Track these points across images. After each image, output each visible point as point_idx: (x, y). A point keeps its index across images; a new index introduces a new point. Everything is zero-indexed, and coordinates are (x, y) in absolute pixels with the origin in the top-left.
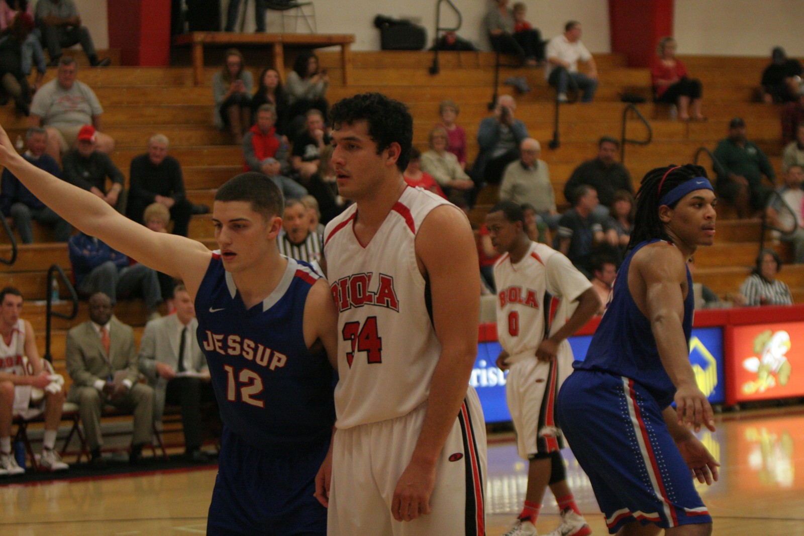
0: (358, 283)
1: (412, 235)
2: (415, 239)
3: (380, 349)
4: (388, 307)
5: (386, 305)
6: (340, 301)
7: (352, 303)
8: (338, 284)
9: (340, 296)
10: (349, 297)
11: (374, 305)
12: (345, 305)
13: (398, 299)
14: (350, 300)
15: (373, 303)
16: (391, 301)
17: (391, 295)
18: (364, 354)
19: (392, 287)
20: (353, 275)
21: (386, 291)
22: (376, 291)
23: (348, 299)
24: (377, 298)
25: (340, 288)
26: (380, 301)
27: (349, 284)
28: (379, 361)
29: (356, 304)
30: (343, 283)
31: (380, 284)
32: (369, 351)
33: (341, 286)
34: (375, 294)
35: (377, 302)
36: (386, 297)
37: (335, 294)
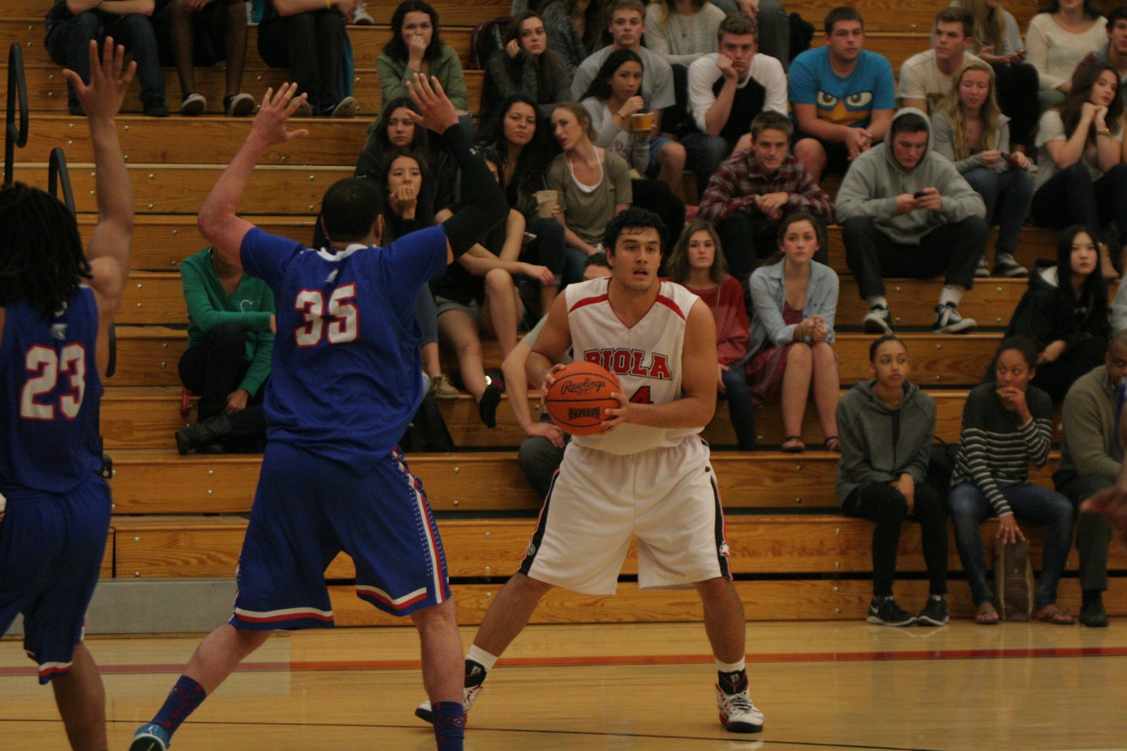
37: (594, 358)
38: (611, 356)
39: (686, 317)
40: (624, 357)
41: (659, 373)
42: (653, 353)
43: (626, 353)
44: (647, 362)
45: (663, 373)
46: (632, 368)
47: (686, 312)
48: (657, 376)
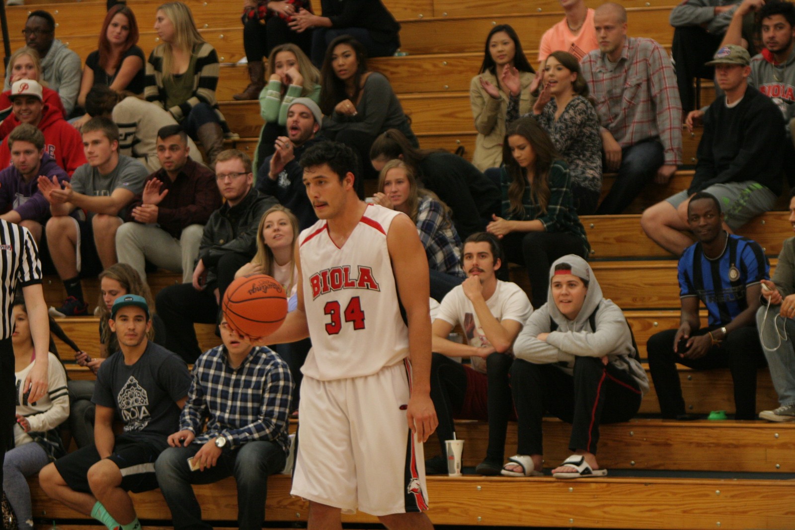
0: (336, 274)
1: (384, 236)
2: (387, 238)
3: (363, 319)
4: (368, 288)
5: (366, 287)
6: (322, 286)
7: (332, 288)
8: (320, 275)
9: (321, 283)
10: (329, 284)
11: (357, 288)
12: (326, 289)
13: (377, 282)
14: (330, 286)
15: (356, 287)
16: (370, 285)
17: (370, 280)
18: (351, 324)
19: (371, 274)
20: (332, 268)
21: (366, 278)
22: (357, 279)
23: (328, 285)
24: (359, 284)
25: (322, 278)
26: (361, 284)
27: (329, 275)
28: (363, 328)
29: (334, 288)
30: (324, 274)
31: (359, 273)
32: (354, 321)
33: (322, 276)
34: (356, 280)
35: (359, 286)
36: (366, 281)
37: (315, 282)
38: (327, 276)
39: (386, 234)
40: (338, 274)
41: (365, 283)
42: (358, 266)
43: (339, 271)
44: (354, 275)
45: (369, 284)
46: (343, 283)
47: (386, 227)
48: (364, 286)
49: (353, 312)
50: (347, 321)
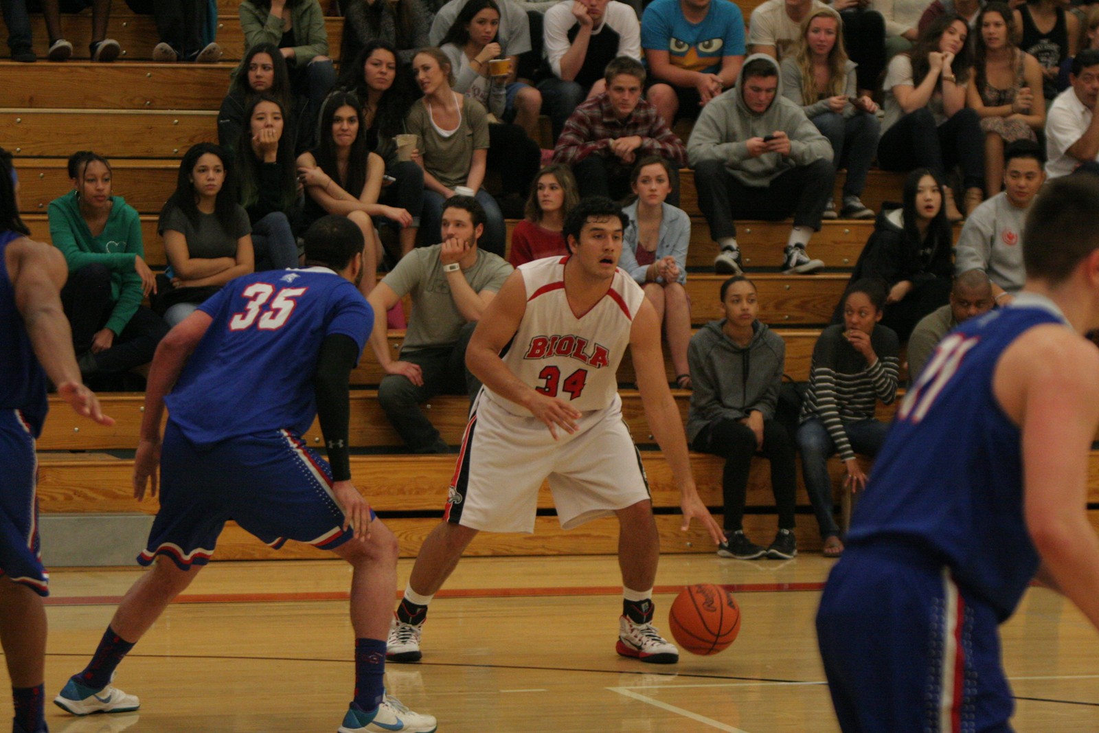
0: (567, 341)
2: (631, 327)
3: (582, 389)
4: (598, 366)
11: (588, 363)
14: (554, 351)
16: (602, 366)
17: (603, 359)
21: (600, 358)
22: (591, 355)
24: (591, 360)
26: (594, 361)
28: (579, 396)
29: (559, 354)
31: (595, 351)
32: (573, 393)
35: (590, 362)
37: (540, 344)
40: (569, 342)
41: (598, 363)
43: (571, 339)
46: (573, 352)
47: (633, 312)
48: (596, 363)
49: (574, 383)
50: (564, 390)
